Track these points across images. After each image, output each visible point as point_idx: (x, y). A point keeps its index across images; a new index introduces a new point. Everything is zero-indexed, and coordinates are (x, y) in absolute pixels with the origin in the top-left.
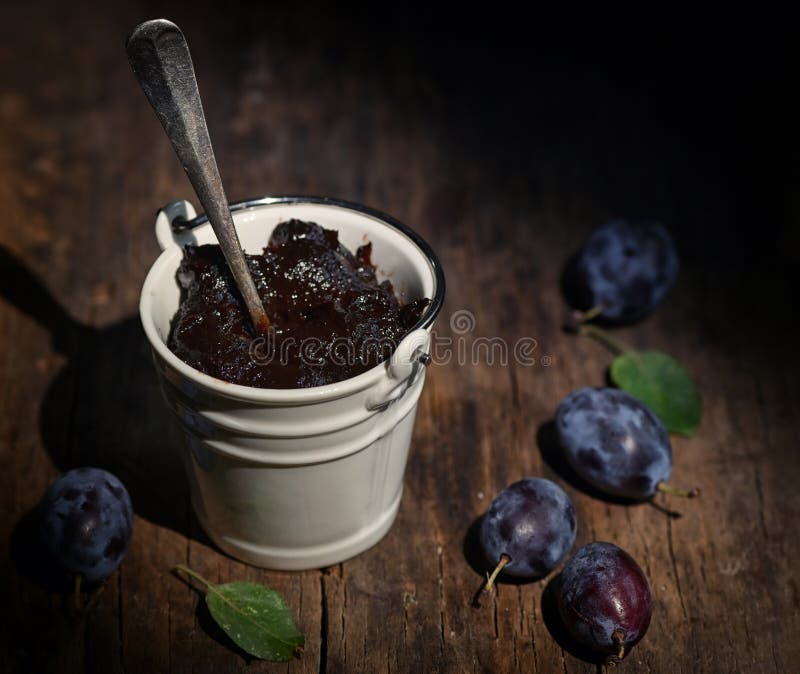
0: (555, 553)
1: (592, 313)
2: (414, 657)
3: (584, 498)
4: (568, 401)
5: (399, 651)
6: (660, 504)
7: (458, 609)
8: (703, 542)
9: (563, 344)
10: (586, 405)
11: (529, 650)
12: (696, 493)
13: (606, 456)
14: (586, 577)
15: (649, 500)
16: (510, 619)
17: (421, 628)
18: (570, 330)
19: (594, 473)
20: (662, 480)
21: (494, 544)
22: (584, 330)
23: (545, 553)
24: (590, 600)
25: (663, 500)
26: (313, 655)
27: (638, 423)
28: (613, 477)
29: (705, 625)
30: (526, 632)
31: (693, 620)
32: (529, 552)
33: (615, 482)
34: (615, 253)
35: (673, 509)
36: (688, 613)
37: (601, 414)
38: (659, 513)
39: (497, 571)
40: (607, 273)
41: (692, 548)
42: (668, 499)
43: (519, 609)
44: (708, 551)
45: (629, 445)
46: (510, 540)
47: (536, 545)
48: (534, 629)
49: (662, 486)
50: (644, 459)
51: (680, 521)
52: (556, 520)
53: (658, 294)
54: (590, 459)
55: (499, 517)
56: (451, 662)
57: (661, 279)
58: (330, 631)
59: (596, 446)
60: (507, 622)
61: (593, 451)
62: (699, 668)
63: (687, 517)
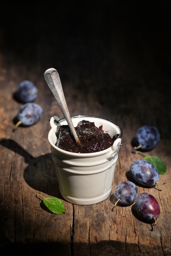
0: (132, 198)
1: (139, 147)
2: (96, 219)
3: (138, 187)
4: (133, 163)
5: (92, 218)
6: (157, 188)
7: (107, 209)
8: (168, 196)
9: (132, 156)
10: (138, 163)
11: (125, 217)
12: (165, 183)
13: (143, 175)
14: (143, 205)
15: (154, 187)
16: (120, 211)
17: (98, 213)
18: (133, 153)
19: (140, 179)
20: (157, 181)
21: (117, 195)
22: (137, 152)
23: (130, 198)
24: (145, 210)
25: (157, 187)
26: (71, 219)
27: (151, 167)
28: (145, 180)
29: (168, 213)
30: (124, 214)
31: (165, 212)
32: (126, 197)
33: (145, 181)
34: (144, 132)
35: (160, 189)
36: (164, 211)
37: (141, 165)
38: (157, 190)
39: (118, 201)
40: (142, 137)
41: (165, 197)
42: (158, 187)
43: (122, 209)
44: (169, 198)
45: (148, 173)
46: (121, 194)
47: (128, 195)
48: (126, 213)
49: (157, 182)
50: (153, 175)
51: (161, 191)
52: (133, 190)
53: (155, 143)
54: (139, 176)
55: (118, 189)
56: (105, 220)
57: (155, 139)
58: (75, 214)
59: (140, 172)
60: (119, 212)
61: (139, 174)
62: (167, 222)
63: (163, 191)
